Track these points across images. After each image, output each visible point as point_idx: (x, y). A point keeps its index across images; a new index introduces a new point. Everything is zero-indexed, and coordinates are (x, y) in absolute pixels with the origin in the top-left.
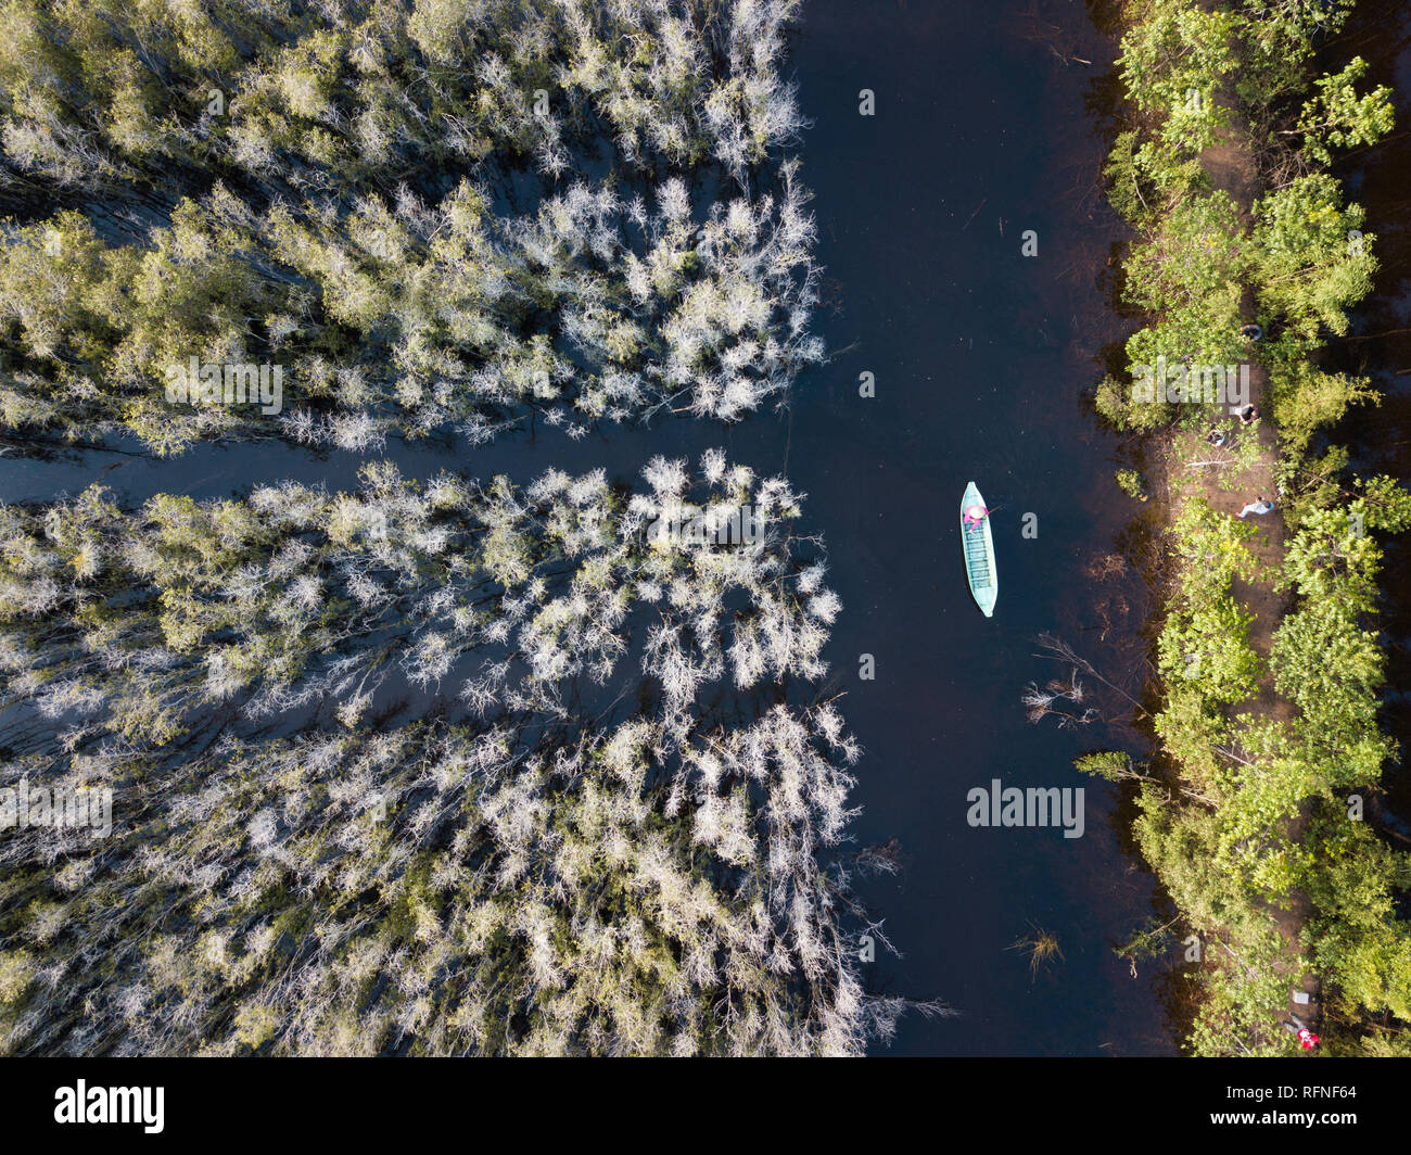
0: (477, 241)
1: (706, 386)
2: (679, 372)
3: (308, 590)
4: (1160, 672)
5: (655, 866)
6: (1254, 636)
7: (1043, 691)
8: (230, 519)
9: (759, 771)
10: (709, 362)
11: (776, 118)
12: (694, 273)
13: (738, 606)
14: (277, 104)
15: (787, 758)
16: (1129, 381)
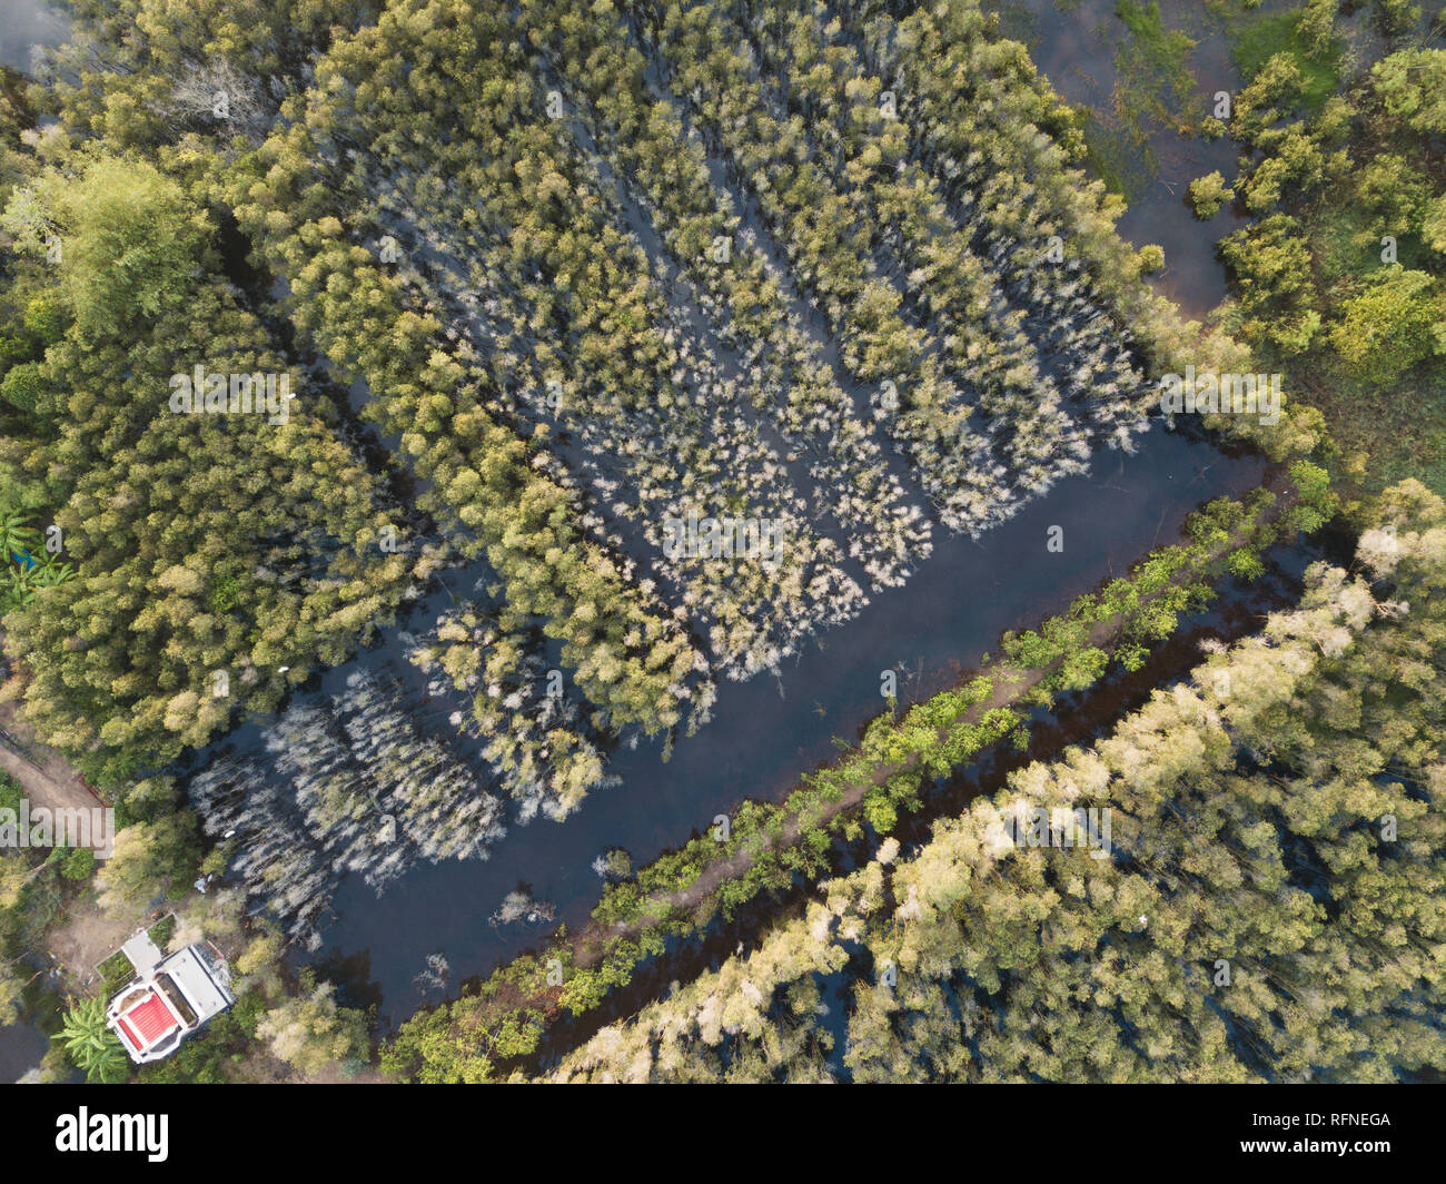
0: (958, 421)
1: (949, 510)
2: (950, 501)
4: (932, 699)
5: (797, 574)
6: (960, 718)
8: (834, 390)
9: (842, 588)
10: (957, 508)
11: (1040, 488)
12: (980, 489)
13: (884, 557)
14: (967, 342)
15: (849, 595)
16: (1018, 638)
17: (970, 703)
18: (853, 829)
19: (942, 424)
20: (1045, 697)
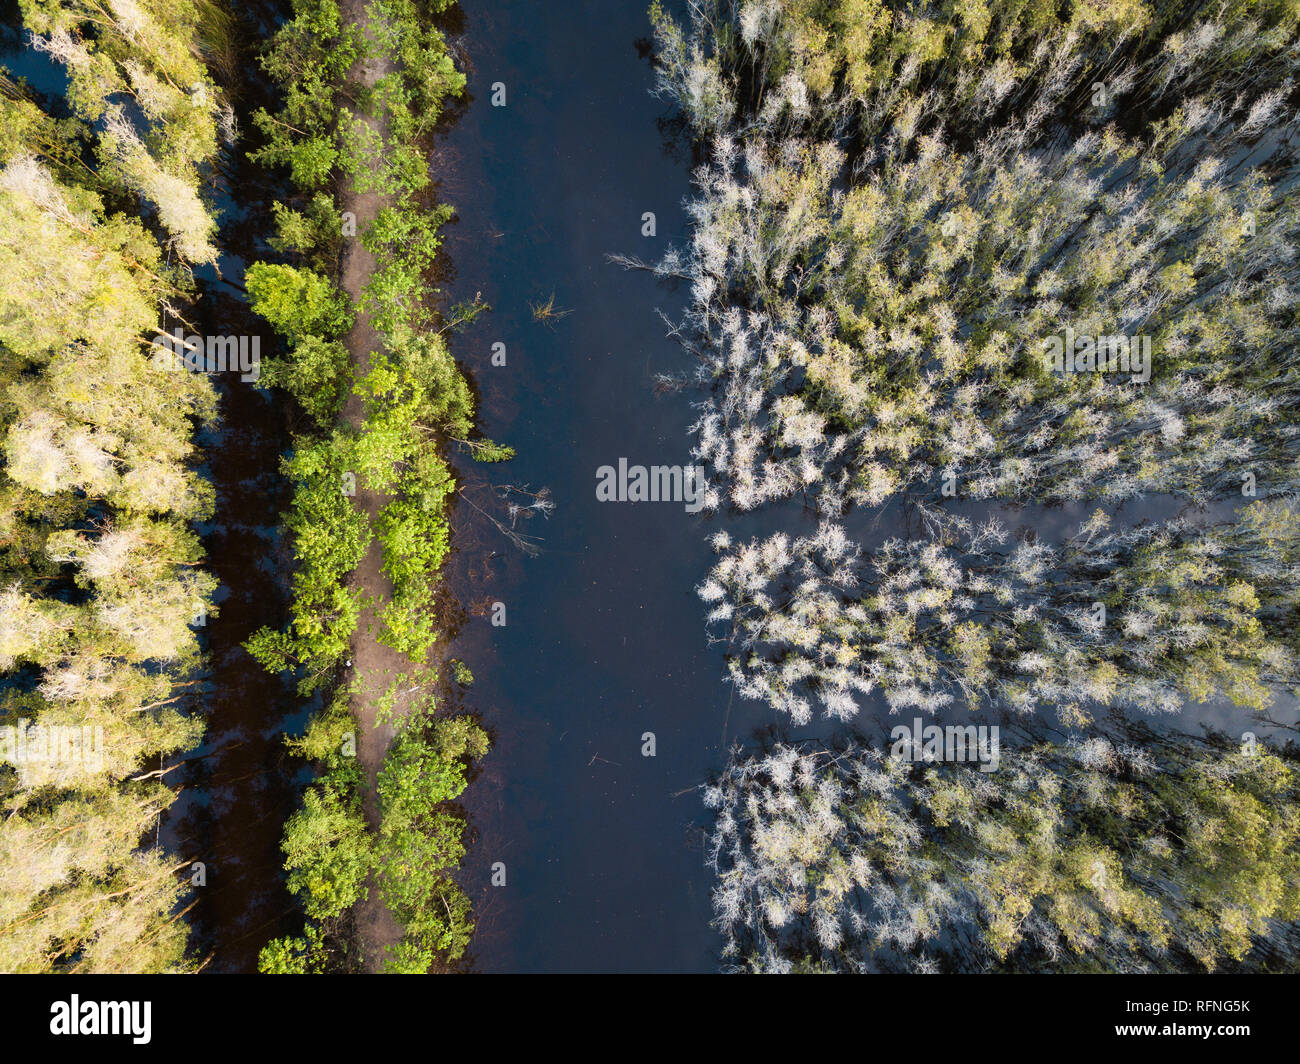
0: (992, 907)
1: (807, 779)
2: (827, 788)
3: (1135, 625)
4: (447, 524)
5: (854, 394)
6: (380, 553)
7: (539, 512)
8: (1200, 687)
9: (768, 467)
13: (783, 592)
15: (746, 475)
16: (465, 758)
17: (394, 590)
18: (294, 229)
19: (1011, 870)
20: (317, 743)
